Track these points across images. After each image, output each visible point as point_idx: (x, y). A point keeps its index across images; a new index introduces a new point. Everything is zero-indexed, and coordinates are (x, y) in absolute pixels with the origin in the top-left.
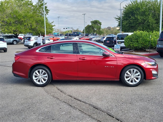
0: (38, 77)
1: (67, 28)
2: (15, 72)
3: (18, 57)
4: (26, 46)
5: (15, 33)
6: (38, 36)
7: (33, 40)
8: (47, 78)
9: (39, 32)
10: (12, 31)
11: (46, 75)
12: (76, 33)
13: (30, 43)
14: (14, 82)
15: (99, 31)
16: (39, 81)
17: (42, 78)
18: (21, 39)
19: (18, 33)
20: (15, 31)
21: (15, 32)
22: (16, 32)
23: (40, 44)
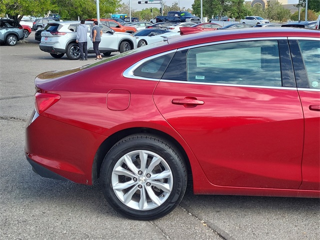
0: (131, 182)
1: (146, 2)
2: (37, 158)
3: (52, 100)
4: (45, 49)
5: (13, 13)
6: (79, 22)
7: (64, 33)
8: (168, 187)
9: (79, 9)
10: (5, 8)
11: (168, 173)
12: (176, 15)
13: (57, 42)
14: (29, 188)
15: (238, 8)
16: (137, 197)
17: (148, 184)
18: (27, 30)
19: (21, 13)
20: (11, 7)
21: (11, 9)
22: (16, 9)
23: (85, 44)
